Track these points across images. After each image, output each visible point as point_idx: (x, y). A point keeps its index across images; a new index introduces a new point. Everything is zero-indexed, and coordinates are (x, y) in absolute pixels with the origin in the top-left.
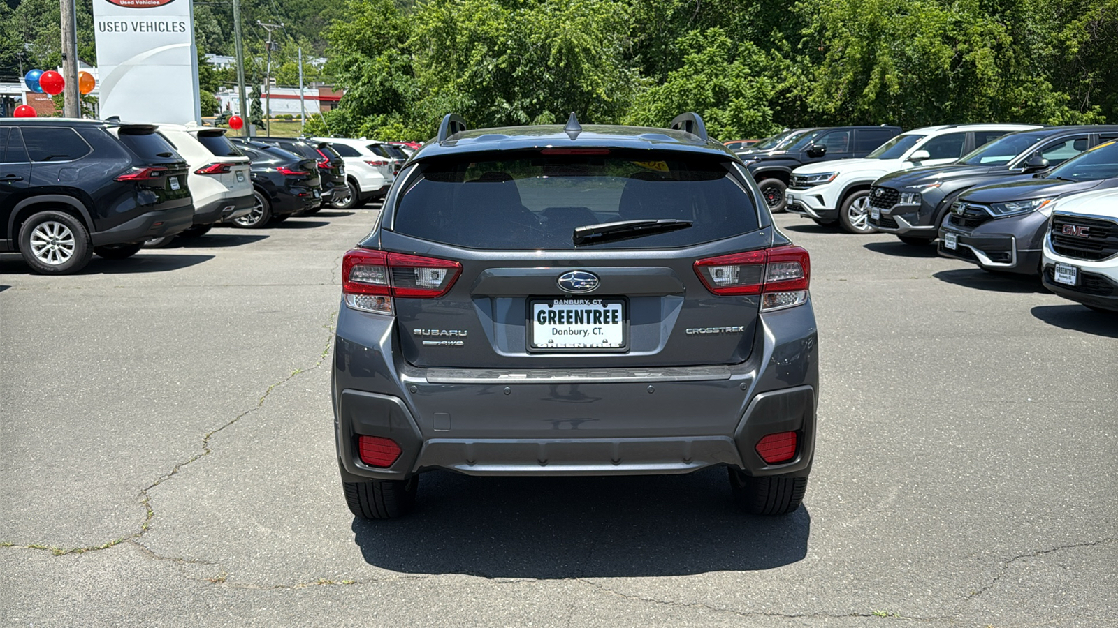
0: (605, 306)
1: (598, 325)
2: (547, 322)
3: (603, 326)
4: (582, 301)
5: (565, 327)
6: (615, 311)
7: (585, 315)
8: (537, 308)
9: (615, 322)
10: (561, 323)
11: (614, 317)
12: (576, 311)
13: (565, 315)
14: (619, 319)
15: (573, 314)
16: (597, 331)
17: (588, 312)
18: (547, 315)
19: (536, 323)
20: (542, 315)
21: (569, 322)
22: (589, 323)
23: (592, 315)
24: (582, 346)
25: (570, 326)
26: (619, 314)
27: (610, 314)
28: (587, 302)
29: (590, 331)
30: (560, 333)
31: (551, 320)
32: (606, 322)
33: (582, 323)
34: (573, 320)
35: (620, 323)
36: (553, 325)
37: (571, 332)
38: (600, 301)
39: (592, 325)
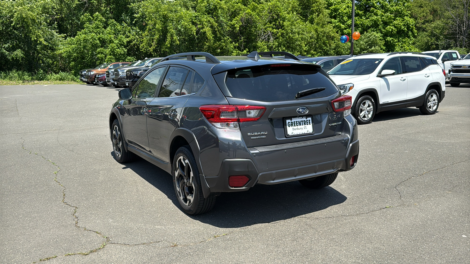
0: (306, 119)
1: (305, 126)
4: (300, 118)
5: (296, 127)
6: (309, 120)
8: (288, 121)
12: (299, 121)
13: (295, 123)
14: (311, 123)
15: (298, 123)
16: (305, 128)
17: (302, 121)
18: (290, 124)
19: (287, 127)
22: (302, 125)
24: (302, 133)
25: (297, 127)
26: (311, 121)
28: (302, 118)
29: (303, 128)
30: (295, 129)
31: (292, 125)
32: (307, 124)
35: (311, 124)
36: (292, 127)
37: (298, 129)
38: (305, 117)
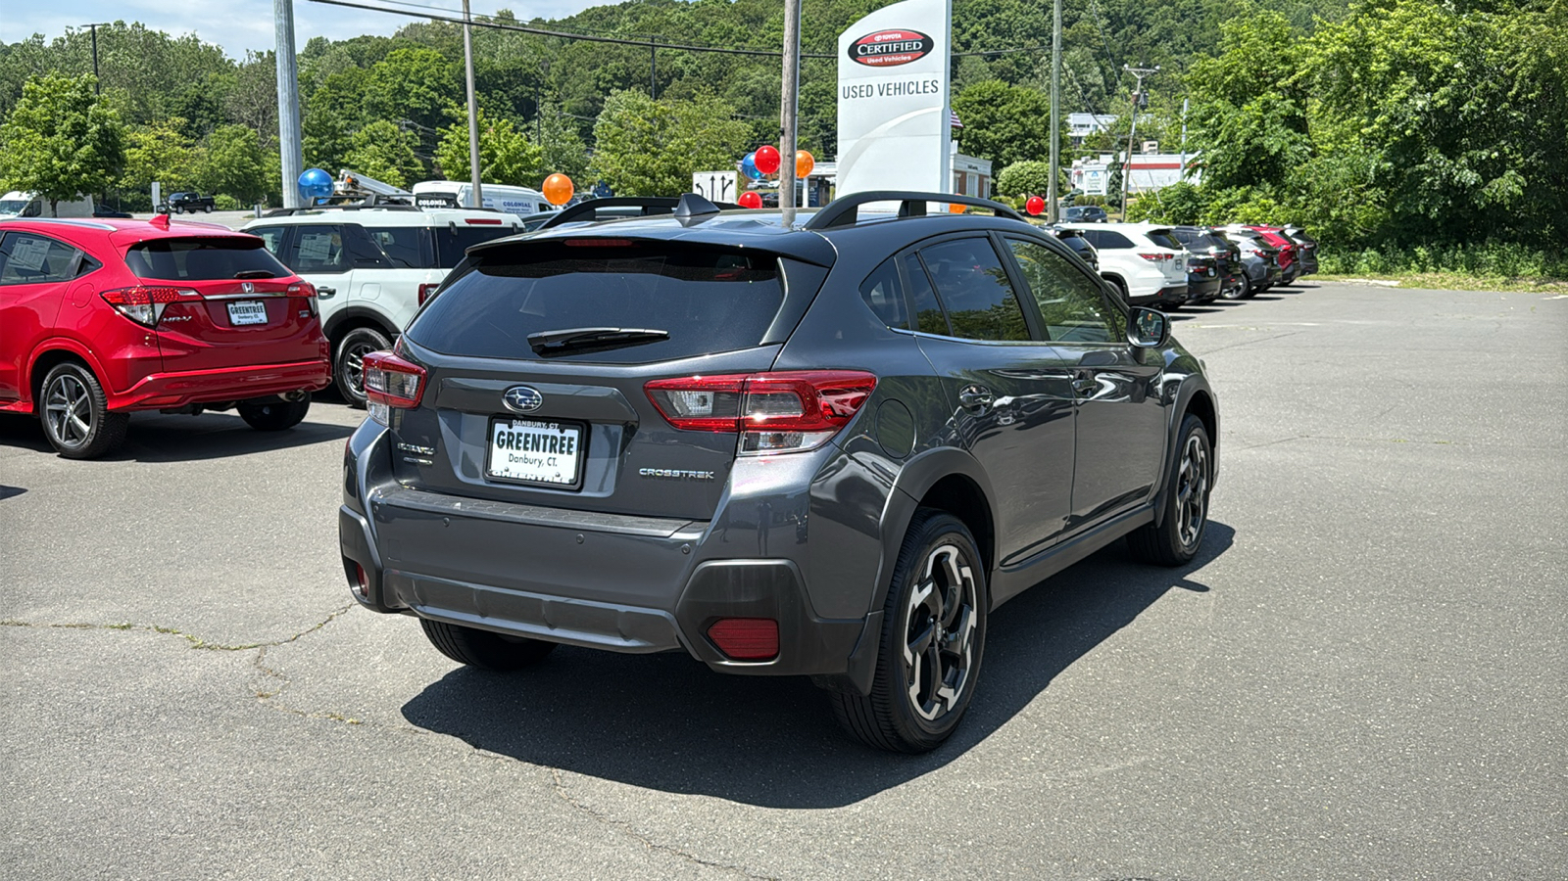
0: (562, 431)
1: (553, 455)
2: (505, 446)
3: (558, 455)
4: (539, 424)
5: (521, 453)
6: (571, 439)
7: (542, 441)
8: (499, 427)
9: (570, 453)
10: (518, 448)
11: (570, 446)
12: (534, 435)
13: (522, 438)
14: (574, 450)
15: (530, 439)
16: (551, 461)
17: (546, 437)
18: (505, 437)
19: (495, 445)
20: (502, 437)
21: (526, 449)
22: (544, 450)
23: (548, 441)
24: (533, 478)
25: (526, 452)
26: (575, 443)
27: (566, 442)
28: (544, 424)
29: (545, 462)
30: (517, 460)
31: (510, 443)
32: (562, 452)
33: (538, 450)
34: (529, 446)
35: (575, 454)
36: (510, 451)
37: (526, 460)
38: (557, 425)
39: (548, 454)
